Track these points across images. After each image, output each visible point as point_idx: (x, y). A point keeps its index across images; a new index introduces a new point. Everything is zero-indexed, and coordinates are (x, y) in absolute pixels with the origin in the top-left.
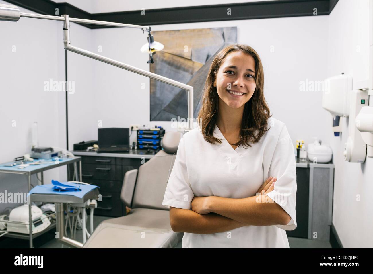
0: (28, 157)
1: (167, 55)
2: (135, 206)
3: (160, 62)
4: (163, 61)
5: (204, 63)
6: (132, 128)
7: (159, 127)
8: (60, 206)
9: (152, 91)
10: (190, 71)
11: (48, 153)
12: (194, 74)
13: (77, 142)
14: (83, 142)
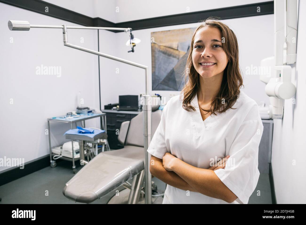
0: (74, 113)
1: (162, 47)
2: (126, 144)
3: (158, 52)
4: (159, 51)
5: (186, 52)
6: (141, 95)
7: (157, 95)
8: (81, 142)
9: (153, 71)
10: (177, 57)
11: (86, 110)
12: (180, 59)
13: (107, 104)
14: (110, 104)
